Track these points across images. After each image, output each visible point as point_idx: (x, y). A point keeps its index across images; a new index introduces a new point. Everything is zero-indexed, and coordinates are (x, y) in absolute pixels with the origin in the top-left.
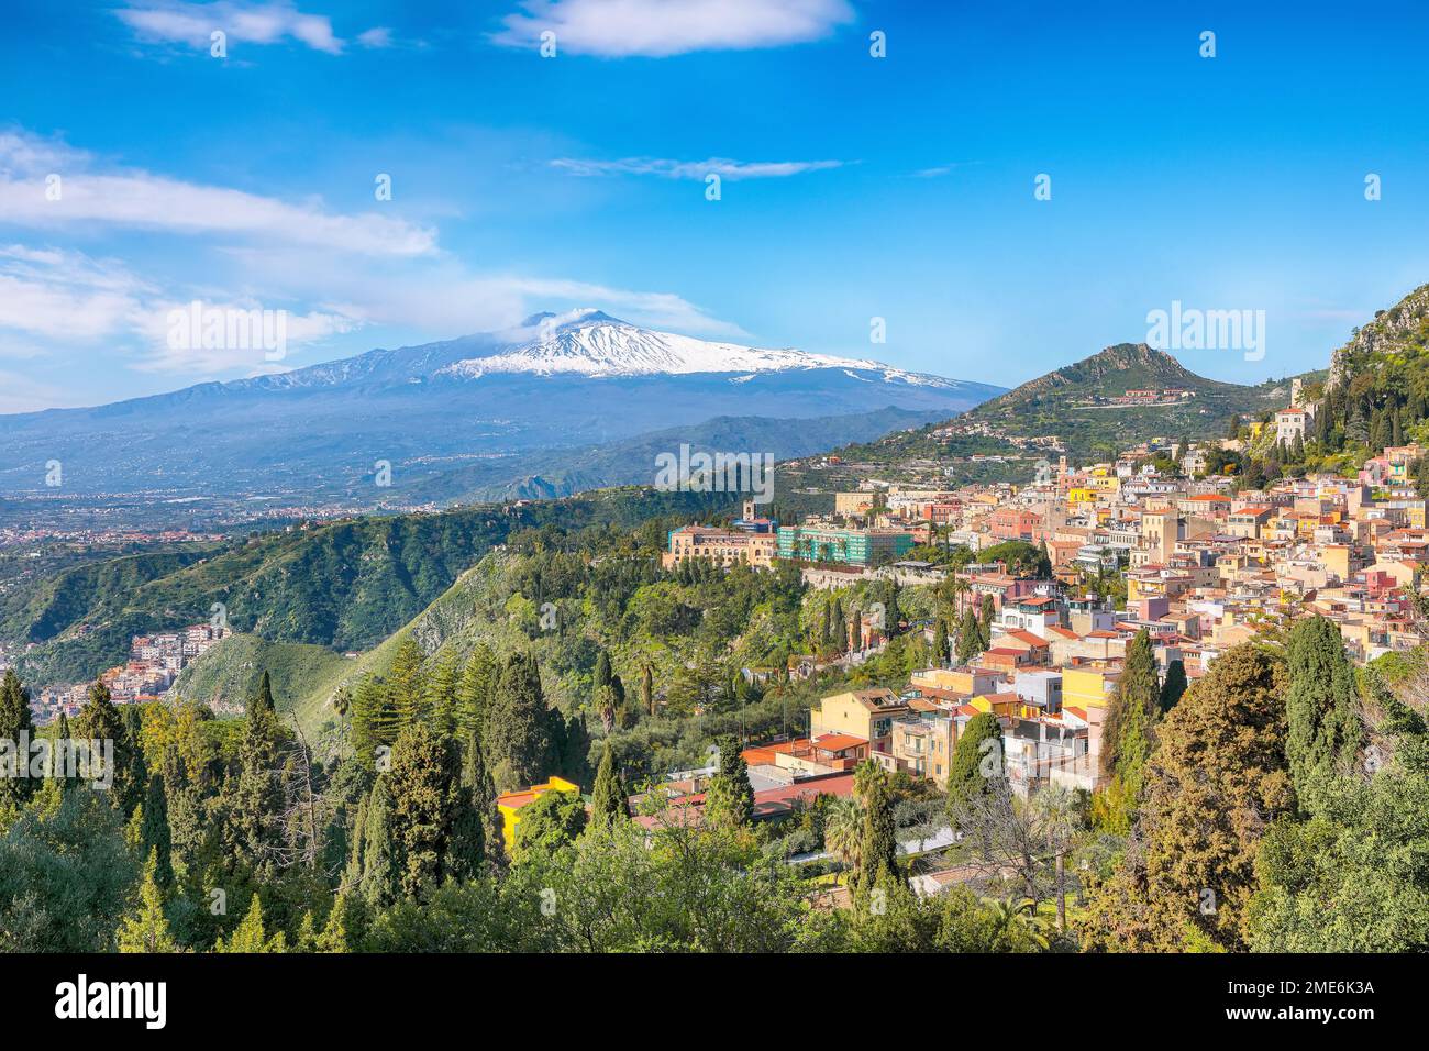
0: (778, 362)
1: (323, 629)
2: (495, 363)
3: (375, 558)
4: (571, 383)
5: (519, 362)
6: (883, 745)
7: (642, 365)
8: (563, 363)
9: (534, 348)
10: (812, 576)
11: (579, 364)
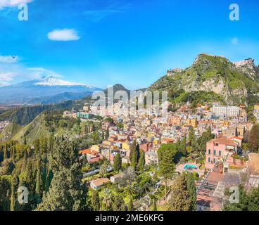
0: (73, 84)
1: (19, 122)
2: (38, 83)
3: (25, 112)
4: (47, 87)
5: (41, 83)
6: (100, 153)
7: (56, 84)
8: (47, 84)
9: (43, 81)
10: (81, 119)
11: (48, 84)
